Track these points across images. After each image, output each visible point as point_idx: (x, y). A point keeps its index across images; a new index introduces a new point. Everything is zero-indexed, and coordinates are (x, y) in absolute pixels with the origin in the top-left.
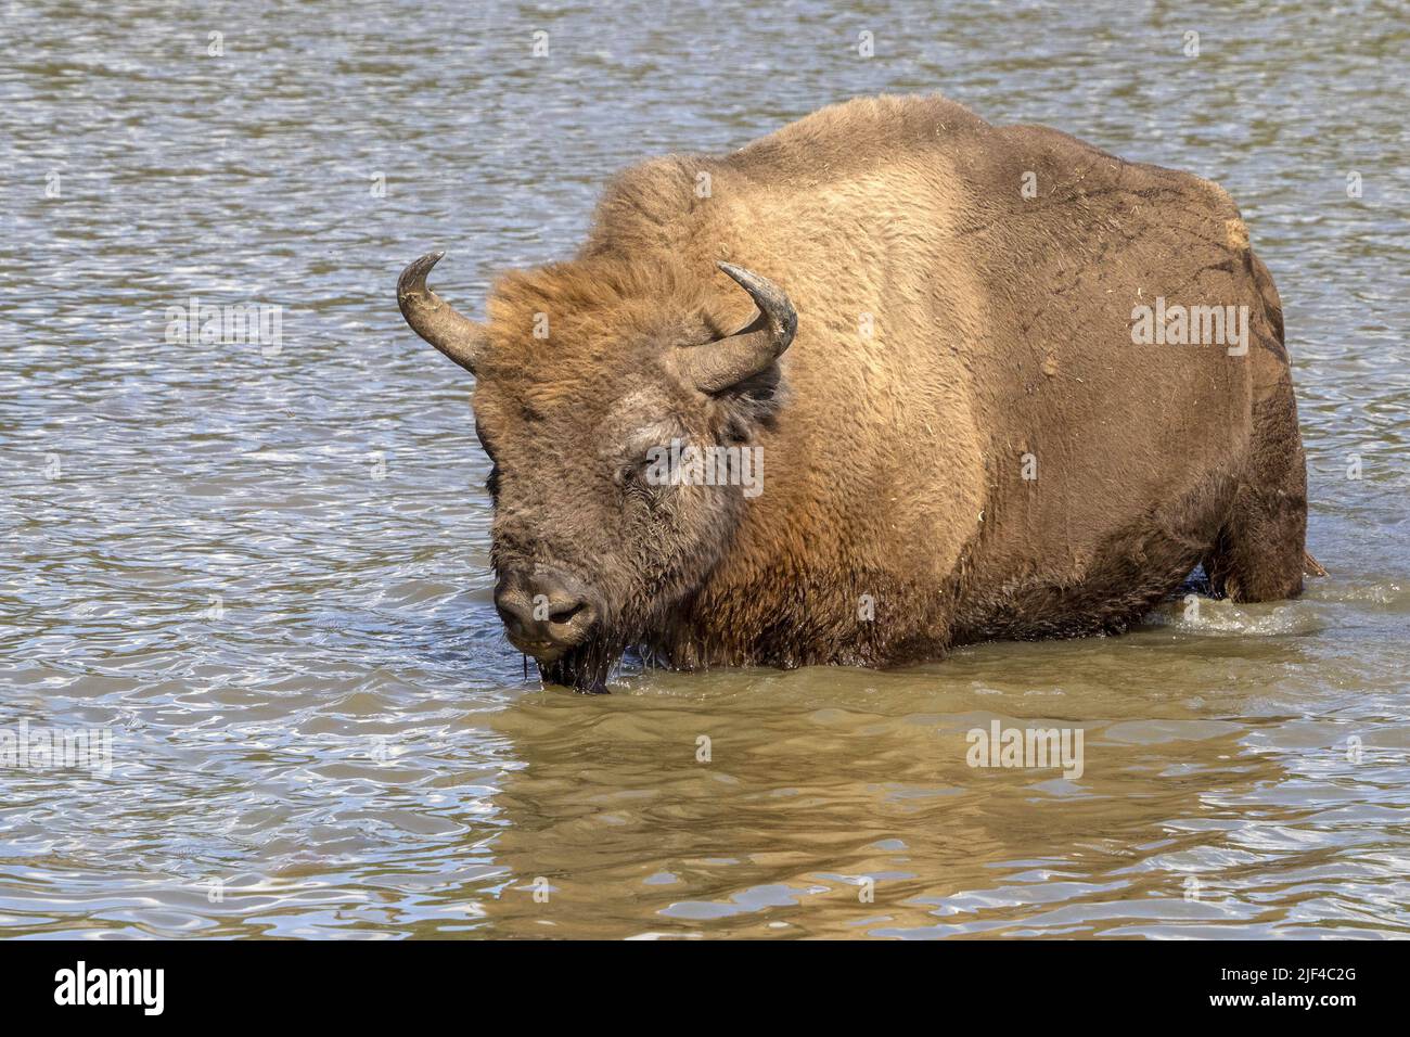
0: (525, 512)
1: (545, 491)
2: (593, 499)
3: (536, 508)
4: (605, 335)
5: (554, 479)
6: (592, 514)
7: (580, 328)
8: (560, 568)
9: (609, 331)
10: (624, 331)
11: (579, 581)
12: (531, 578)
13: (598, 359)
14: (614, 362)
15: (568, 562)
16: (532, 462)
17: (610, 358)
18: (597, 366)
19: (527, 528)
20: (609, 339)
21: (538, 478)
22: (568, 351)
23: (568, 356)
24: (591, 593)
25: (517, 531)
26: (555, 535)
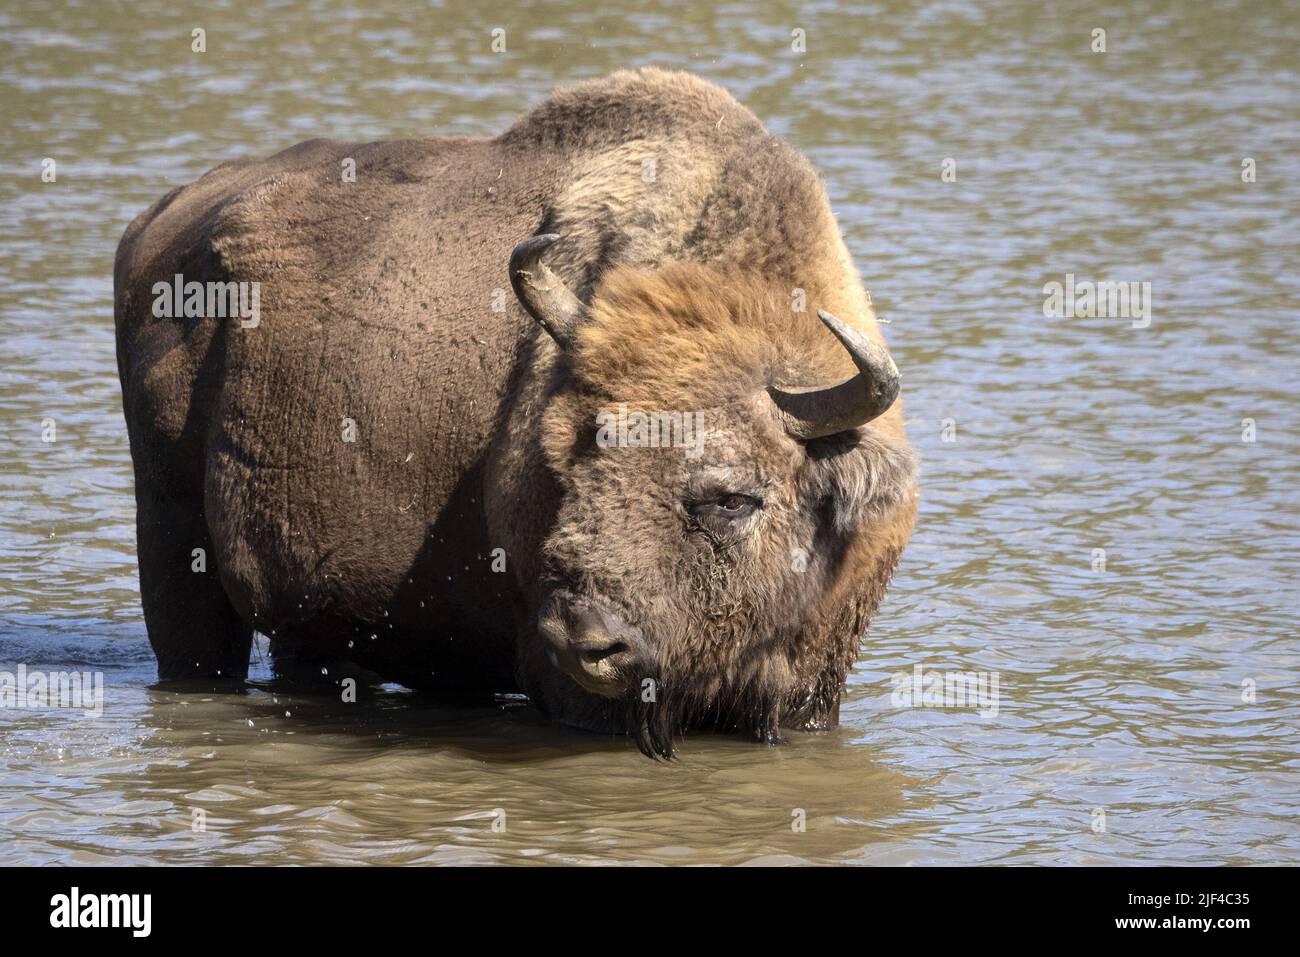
0: (578, 538)
1: (601, 519)
2: (653, 536)
3: (590, 536)
4: (697, 360)
5: (614, 508)
6: (649, 552)
7: (671, 348)
8: (604, 604)
9: (702, 356)
10: (718, 361)
11: (621, 619)
12: (571, 608)
13: (684, 385)
14: (699, 390)
15: (612, 599)
16: (595, 484)
17: (696, 385)
18: (679, 391)
19: (576, 555)
20: (699, 366)
21: (598, 505)
22: (652, 372)
23: (651, 377)
24: (631, 635)
25: (565, 557)
26: (603, 569)
